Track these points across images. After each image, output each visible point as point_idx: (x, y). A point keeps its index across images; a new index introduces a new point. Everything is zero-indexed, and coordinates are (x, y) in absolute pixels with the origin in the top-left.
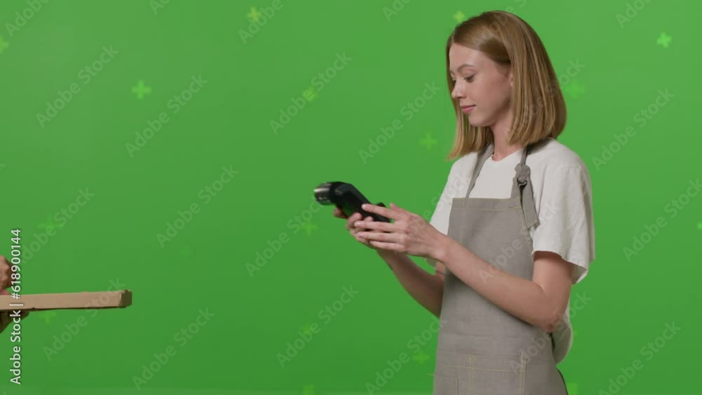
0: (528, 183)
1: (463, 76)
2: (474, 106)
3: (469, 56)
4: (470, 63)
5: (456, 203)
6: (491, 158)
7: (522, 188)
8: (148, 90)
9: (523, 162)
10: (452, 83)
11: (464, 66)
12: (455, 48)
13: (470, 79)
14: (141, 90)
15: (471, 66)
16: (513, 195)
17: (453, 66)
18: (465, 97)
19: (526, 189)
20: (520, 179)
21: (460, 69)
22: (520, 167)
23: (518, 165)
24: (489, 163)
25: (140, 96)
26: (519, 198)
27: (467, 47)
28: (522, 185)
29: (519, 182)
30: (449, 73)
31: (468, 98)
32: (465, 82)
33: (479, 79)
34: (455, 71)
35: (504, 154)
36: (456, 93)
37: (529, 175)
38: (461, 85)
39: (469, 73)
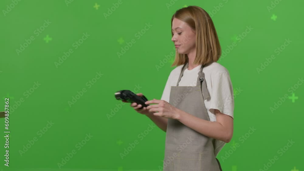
0: (204, 80)
1: (177, 32)
2: (181, 45)
3: (181, 24)
4: (181, 27)
5: (173, 88)
6: (187, 69)
7: (201, 82)
8: (50, 39)
9: (201, 71)
10: (173, 35)
11: (178, 28)
12: (175, 20)
13: (180, 34)
14: (48, 39)
15: (180, 28)
16: (197, 85)
17: (174, 27)
18: (177, 41)
19: (203, 83)
20: (201, 78)
21: (176, 29)
22: (200, 73)
23: (199, 72)
24: (186, 71)
25: (47, 41)
26: (200, 86)
27: (180, 20)
28: (201, 81)
29: (200, 80)
30: (172, 30)
31: (178, 42)
32: (178, 35)
33: (184, 34)
34: (174, 30)
35: (193, 67)
36: (174, 39)
37: (204, 76)
38: (176, 36)
39: (180, 31)
